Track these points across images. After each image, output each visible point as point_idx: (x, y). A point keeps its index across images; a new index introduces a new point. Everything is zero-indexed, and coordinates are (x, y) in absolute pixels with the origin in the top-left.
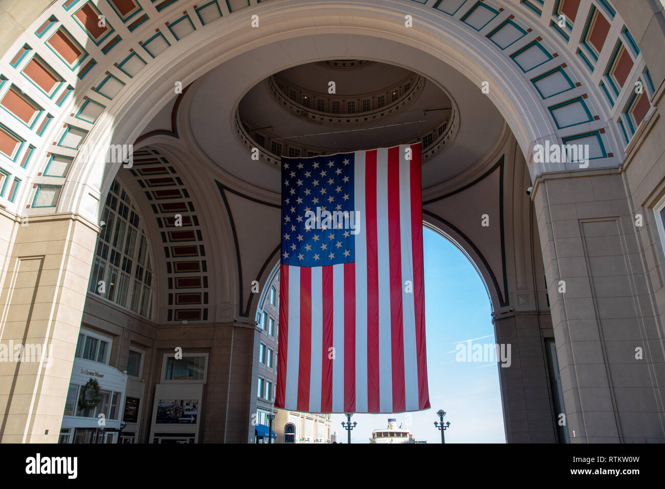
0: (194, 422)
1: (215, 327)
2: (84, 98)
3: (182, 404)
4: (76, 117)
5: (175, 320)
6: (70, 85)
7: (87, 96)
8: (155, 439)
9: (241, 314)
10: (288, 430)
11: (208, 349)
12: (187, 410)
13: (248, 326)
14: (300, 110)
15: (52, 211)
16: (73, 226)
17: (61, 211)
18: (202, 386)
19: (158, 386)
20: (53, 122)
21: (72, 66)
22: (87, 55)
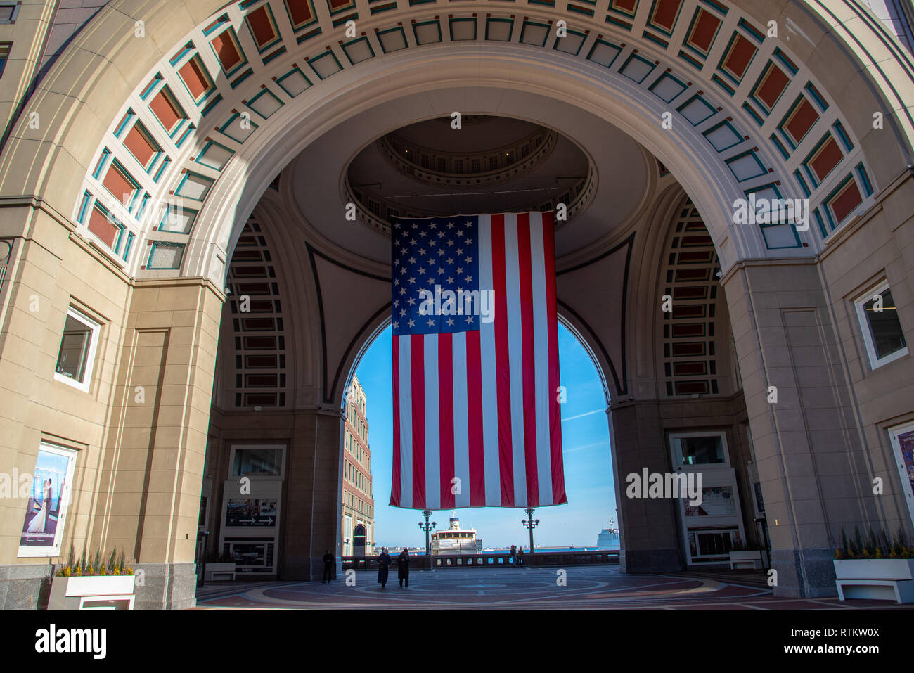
0: (273, 524)
1: (295, 415)
2: (206, 140)
3: (257, 504)
4: (197, 161)
5: (245, 406)
6: (192, 124)
7: (210, 137)
8: (225, 544)
9: (325, 400)
10: (358, 532)
11: (287, 441)
12: (263, 511)
13: (333, 414)
14: (406, 166)
15: (176, 274)
16: (203, 293)
17: (186, 274)
18: (280, 483)
19: (226, 483)
20: (170, 166)
21: (198, 100)
22: (214, 88)
